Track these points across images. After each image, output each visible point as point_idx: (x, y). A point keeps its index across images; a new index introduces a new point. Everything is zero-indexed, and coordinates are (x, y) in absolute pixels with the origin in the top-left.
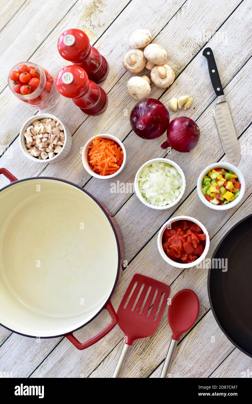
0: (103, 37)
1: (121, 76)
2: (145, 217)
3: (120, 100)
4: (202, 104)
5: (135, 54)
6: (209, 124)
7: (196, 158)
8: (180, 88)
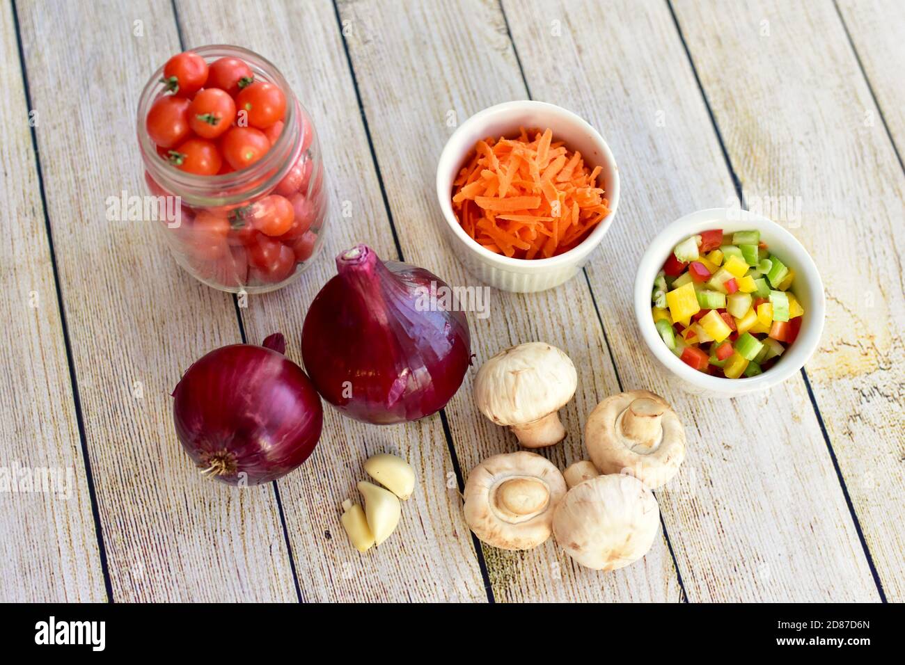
0: (804, 402)
1: (620, 372)
2: (110, 147)
3: (538, 314)
4: (322, 569)
5: (658, 449)
6: (237, 547)
7: (161, 425)
8: (436, 536)
